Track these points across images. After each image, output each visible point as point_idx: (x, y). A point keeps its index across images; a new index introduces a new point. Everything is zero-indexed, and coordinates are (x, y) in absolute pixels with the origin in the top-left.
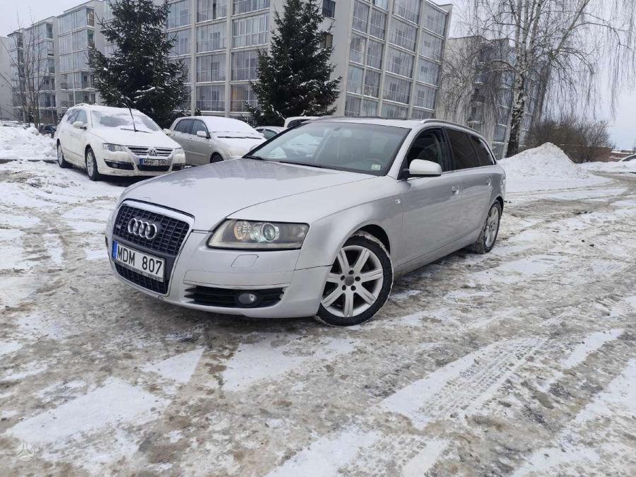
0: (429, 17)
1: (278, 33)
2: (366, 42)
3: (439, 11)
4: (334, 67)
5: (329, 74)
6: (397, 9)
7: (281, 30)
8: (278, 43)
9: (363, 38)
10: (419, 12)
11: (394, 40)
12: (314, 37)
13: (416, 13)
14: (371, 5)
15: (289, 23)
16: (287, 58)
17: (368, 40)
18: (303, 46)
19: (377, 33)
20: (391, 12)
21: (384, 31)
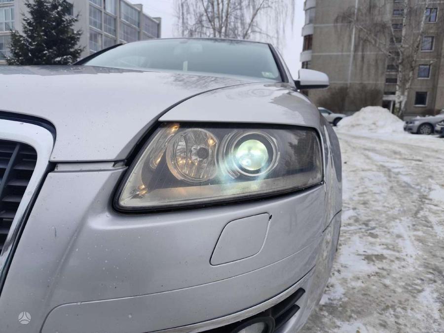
0: (146, 25)
1: (29, 16)
2: (102, 37)
3: (153, 21)
4: (84, 47)
5: (80, 53)
6: (123, 16)
7: (32, 13)
8: (29, 24)
9: (99, 34)
10: (139, 20)
11: (123, 37)
12: (64, 21)
13: (137, 20)
14: (103, 10)
15: (40, 7)
16: (41, 36)
17: (103, 36)
18: (54, 28)
19: (110, 31)
20: (118, 17)
21: (115, 31)
